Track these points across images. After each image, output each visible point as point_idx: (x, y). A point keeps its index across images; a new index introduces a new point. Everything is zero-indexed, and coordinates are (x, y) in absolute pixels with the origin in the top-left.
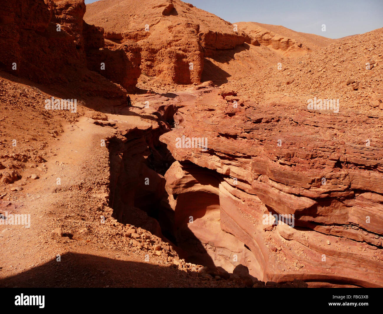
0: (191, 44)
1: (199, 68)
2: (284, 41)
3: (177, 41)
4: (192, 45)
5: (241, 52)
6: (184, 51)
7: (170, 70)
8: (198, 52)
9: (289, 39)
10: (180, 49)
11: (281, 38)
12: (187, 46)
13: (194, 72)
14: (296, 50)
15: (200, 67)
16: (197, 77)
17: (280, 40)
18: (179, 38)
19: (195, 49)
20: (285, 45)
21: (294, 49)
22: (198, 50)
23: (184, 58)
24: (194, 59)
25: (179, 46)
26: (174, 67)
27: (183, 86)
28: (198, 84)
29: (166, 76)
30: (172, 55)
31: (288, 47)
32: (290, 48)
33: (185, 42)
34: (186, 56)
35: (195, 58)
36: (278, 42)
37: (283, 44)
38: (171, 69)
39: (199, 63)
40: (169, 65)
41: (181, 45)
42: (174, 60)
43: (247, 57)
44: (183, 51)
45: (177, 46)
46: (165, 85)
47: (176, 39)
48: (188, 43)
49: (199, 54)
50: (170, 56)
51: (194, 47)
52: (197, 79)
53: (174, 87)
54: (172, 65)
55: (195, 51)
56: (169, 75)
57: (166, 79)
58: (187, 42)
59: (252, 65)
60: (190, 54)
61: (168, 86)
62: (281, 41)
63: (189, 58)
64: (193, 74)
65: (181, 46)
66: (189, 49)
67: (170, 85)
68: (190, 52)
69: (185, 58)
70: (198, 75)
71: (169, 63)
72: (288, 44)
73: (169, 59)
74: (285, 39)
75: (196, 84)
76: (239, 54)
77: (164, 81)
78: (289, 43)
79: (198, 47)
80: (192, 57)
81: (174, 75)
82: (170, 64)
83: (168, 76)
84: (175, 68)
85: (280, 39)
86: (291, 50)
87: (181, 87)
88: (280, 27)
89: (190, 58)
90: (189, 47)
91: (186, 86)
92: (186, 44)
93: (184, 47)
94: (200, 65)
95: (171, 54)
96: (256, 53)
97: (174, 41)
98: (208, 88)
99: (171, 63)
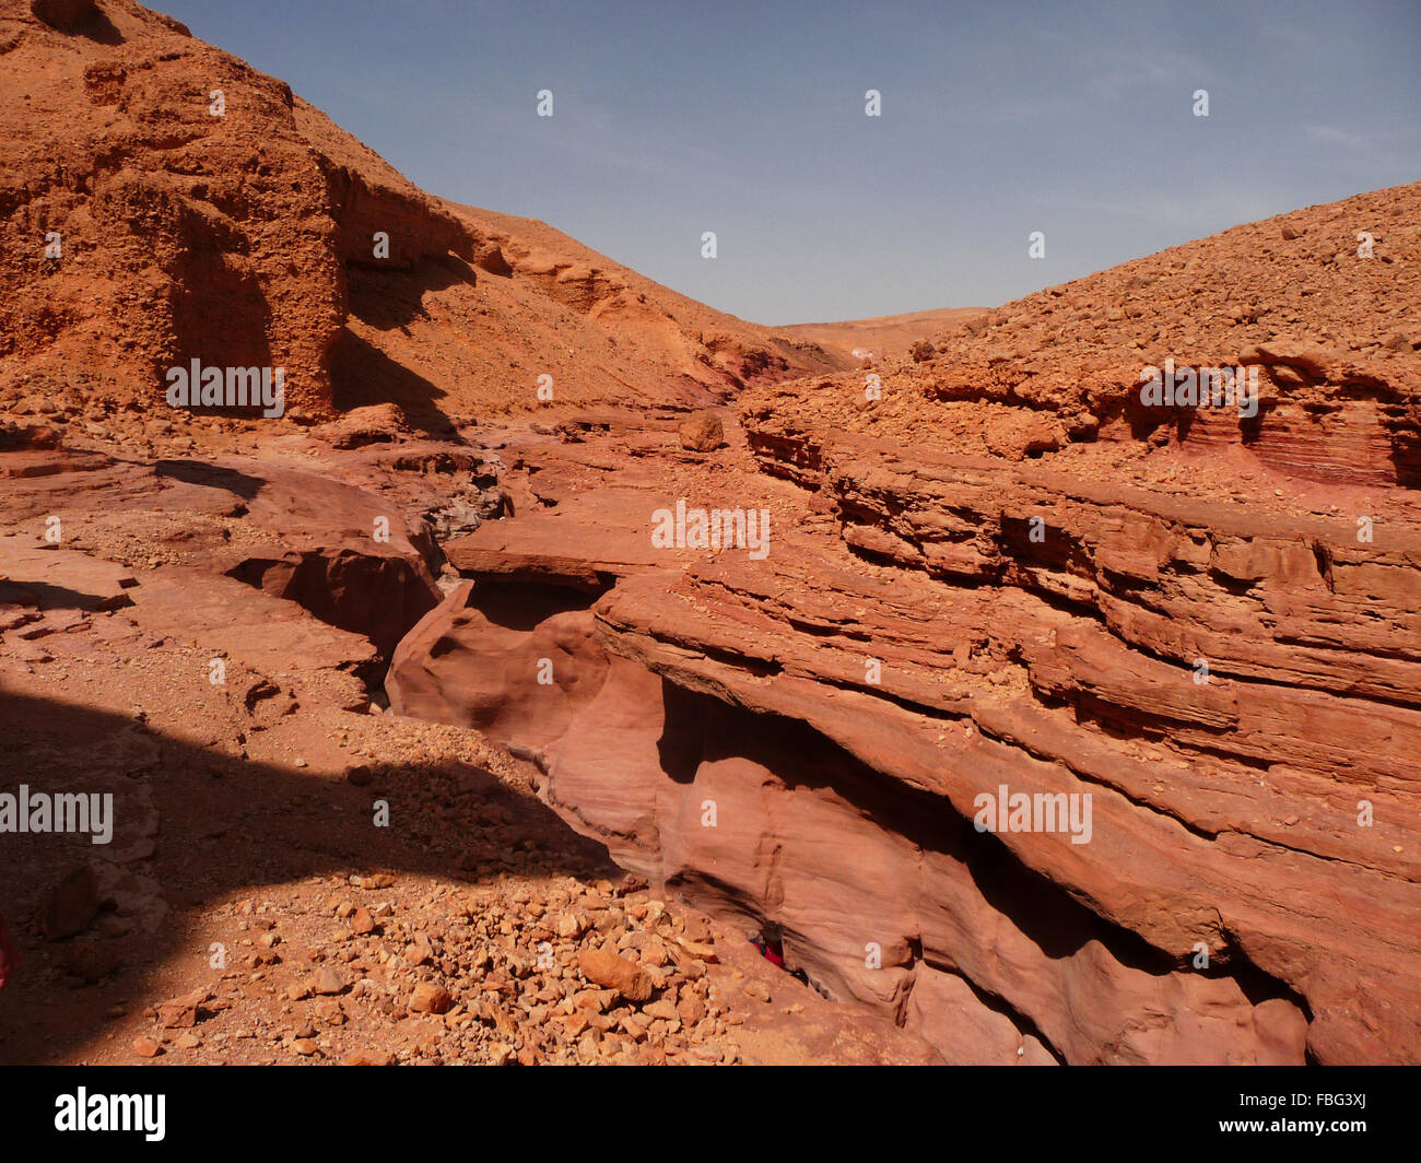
0: (280, 171)
1: (332, 317)
2: (577, 277)
3: (174, 142)
4: (282, 176)
5: (452, 288)
6: (230, 203)
7: (135, 314)
8: (322, 222)
9: (594, 272)
10: (198, 192)
11: (560, 263)
12: (252, 178)
13: (295, 344)
14: (631, 314)
15: (332, 311)
16: (315, 378)
17: (553, 272)
18: (189, 129)
19: (304, 197)
20: (581, 292)
21: (625, 312)
22: (324, 212)
23: (231, 251)
24: (298, 263)
25: (193, 173)
26: (166, 293)
27: (231, 425)
28: (323, 418)
29: (101, 349)
30: (156, 218)
31: (591, 301)
32: (603, 304)
33: (238, 150)
34: (243, 238)
35: (302, 255)
36: (547, 279)
37: (570, 289)
38: (145, 306)
39: (331, 289)
40: (128, 282)
41: (207, 166)
42: (165, 250)
43: (484, 313)
44: (225, 204)
45: (181, 171)
46: (110, 407)
47: (162, 130)
48: (254, 162)
49: (331, 235)
50: (142, 217)
51: (296, 187)
52: (317, 385)
53: (175, 427)
54: (156, 278)
55: (307, 213)
56: (131, 346)
57: (105, 371)
58: (251, 152)
59: (517, 355)
60: (271, 227)
61: (131, 415)
62: (563, 275)
63: (260, 255)
64: (286, 353)
65: (210, 173)
66: (266, 197)
67: (141, 410)
68: (271, 217)
69: (236, 251)
70: (321, 363)
71: (133, 268)
72: (591, 289)
73: (133, 243)
74: (579, 270)
75: (309, 415)
76: (443, 295)
77: (95, 383)
78: (597, 285)
79: (322, 193)
80: (283, 251)
81: (166, 348)
82: (143, 272)
83: (116, 350)
84: (176, 301)
85: (556, 266)
86: (610, 315)
87: (215, 427)
88: (535, 223)
89: (268, 256)
90: (262, 188)
91: (248, 429)
92: (245, 167)
93: (233, 178)
94: (336, 303)
95: (145, 206)
96: (511, 302)
97: (146, 143)
98: (402, 441)
99: (145, 266)
